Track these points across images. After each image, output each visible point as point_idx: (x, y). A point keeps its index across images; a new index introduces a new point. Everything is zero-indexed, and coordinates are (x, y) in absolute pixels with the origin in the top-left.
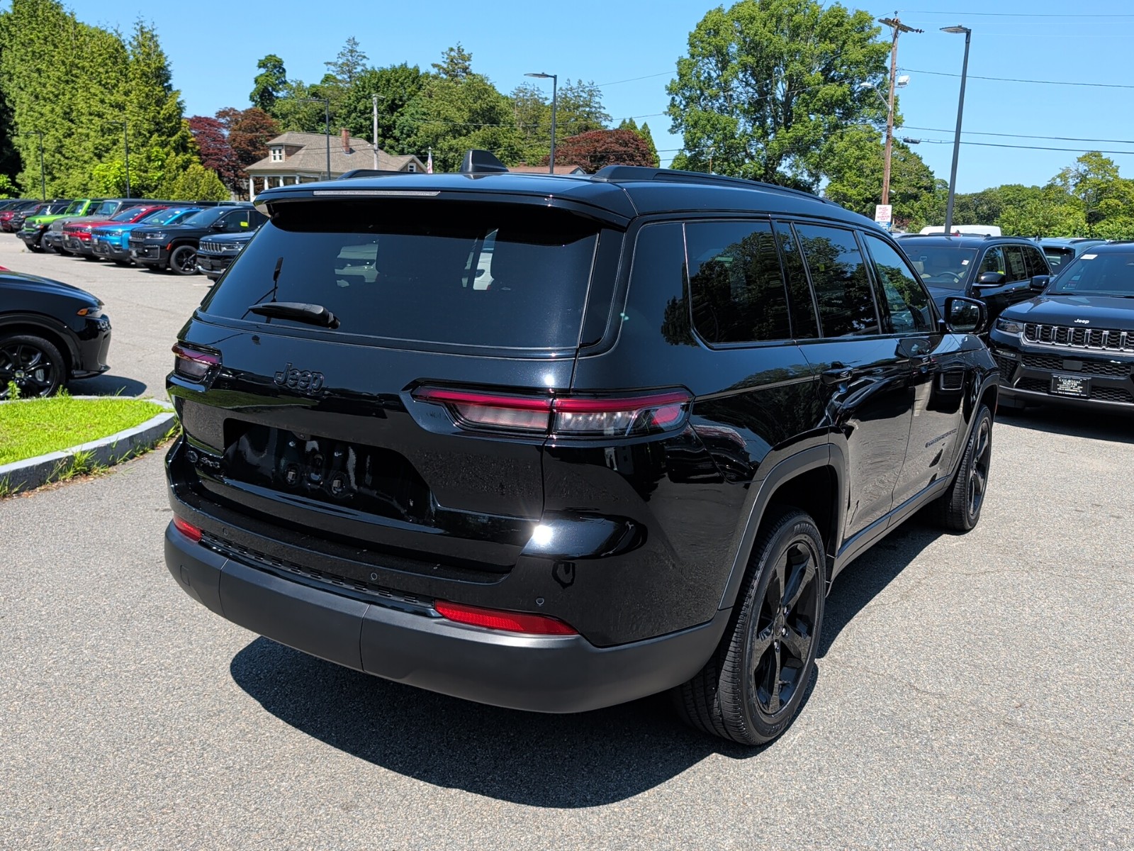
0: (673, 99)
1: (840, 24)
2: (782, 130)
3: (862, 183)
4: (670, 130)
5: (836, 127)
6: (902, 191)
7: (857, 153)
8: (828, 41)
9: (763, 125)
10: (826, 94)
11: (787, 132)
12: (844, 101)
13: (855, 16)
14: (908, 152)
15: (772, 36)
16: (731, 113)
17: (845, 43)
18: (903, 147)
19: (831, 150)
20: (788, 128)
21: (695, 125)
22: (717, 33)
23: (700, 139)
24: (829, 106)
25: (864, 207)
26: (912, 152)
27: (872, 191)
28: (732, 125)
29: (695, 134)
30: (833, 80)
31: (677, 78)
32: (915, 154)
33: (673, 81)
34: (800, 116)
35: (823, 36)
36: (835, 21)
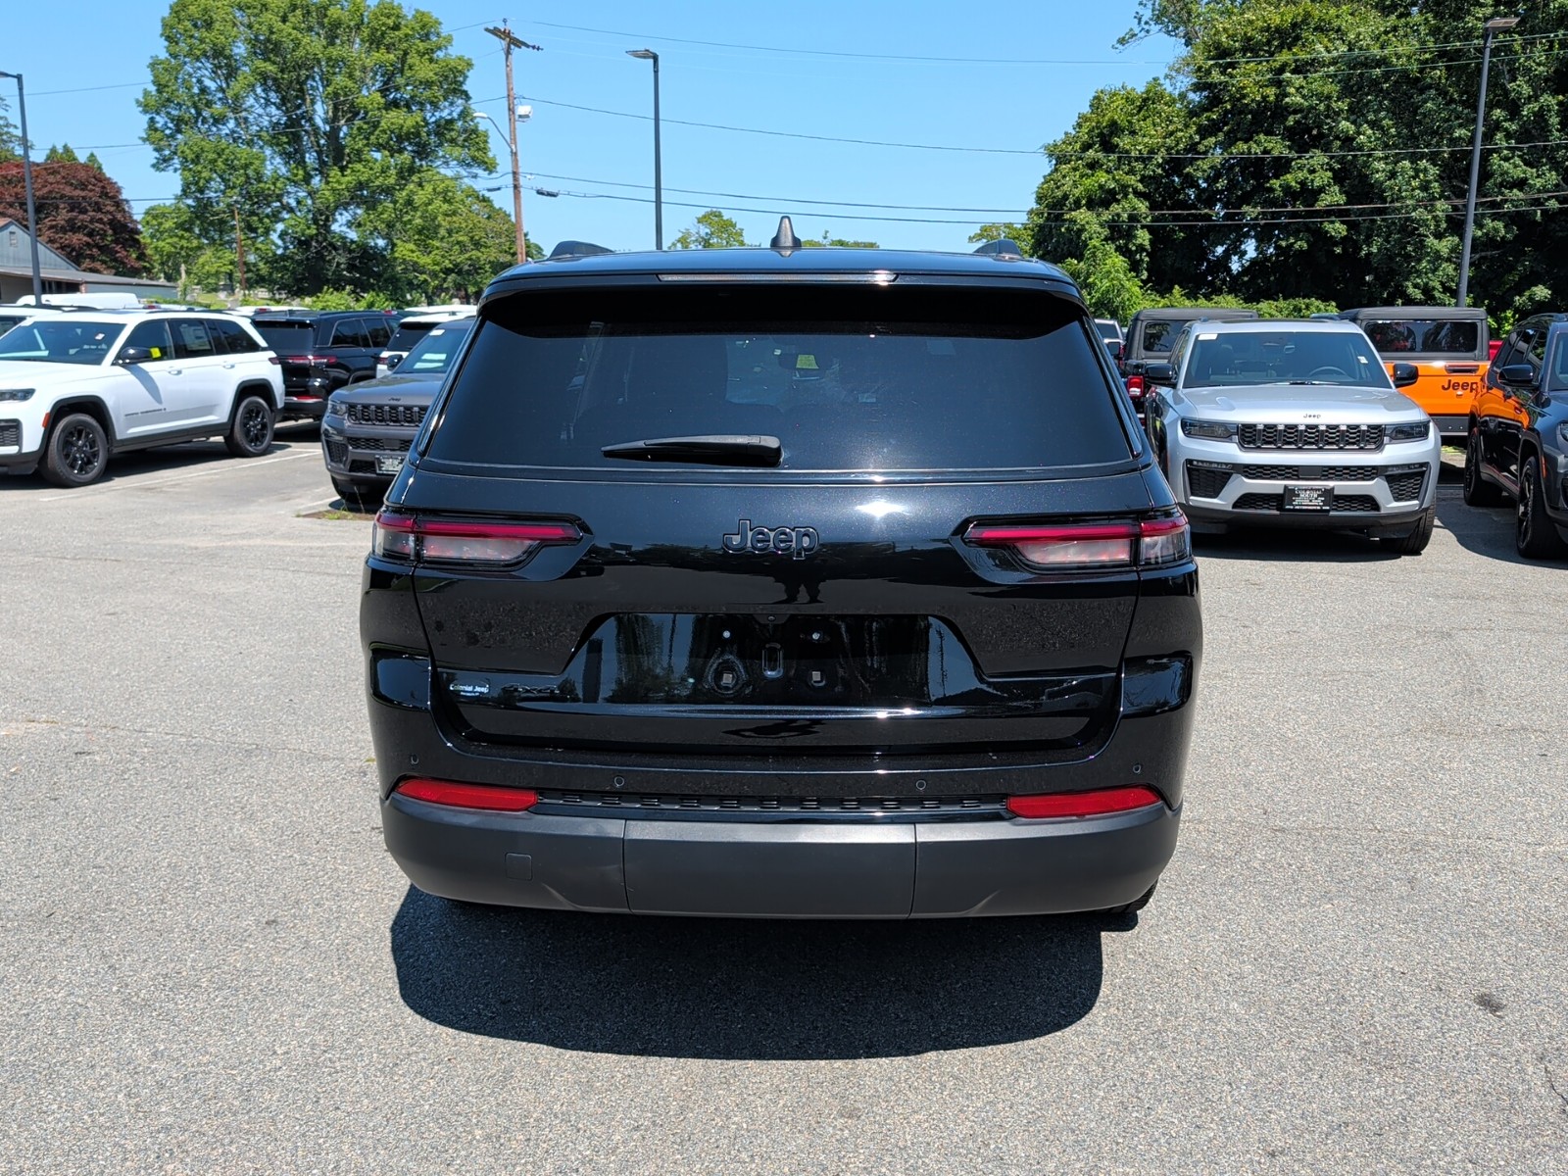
0: (152, 120)
1: (396, 27)
2: (335, 172)
3: (437, 248)
4: (153, 166)
5: (412, 170)
6: (492, 259)
7: (446, 206)
8: (383, 50)
9: (302, 163)
10: (392, 124)
11: (343, 175)
12: (418, 135)
13: (414, 16)
14: (492, 206)
15: (300, 36)
16: (250, 143)
17: (406, 53)
18: (485, 200)
19: (409, 202)
20: (343, 169)
21: (196, 160)
22: (209, 25)
23: (208, 181)
24: (397, 141)
25: (445, 280)
26: (497, 207)
27: (452, 258)
28: (257, 162)
29: (200, 172)
30: (395, 104)
31: (153, 89)
32: (500, 209)
33: (146, 93)
34: (359, 152)
35: (375, 41)
36: (390, 22)
